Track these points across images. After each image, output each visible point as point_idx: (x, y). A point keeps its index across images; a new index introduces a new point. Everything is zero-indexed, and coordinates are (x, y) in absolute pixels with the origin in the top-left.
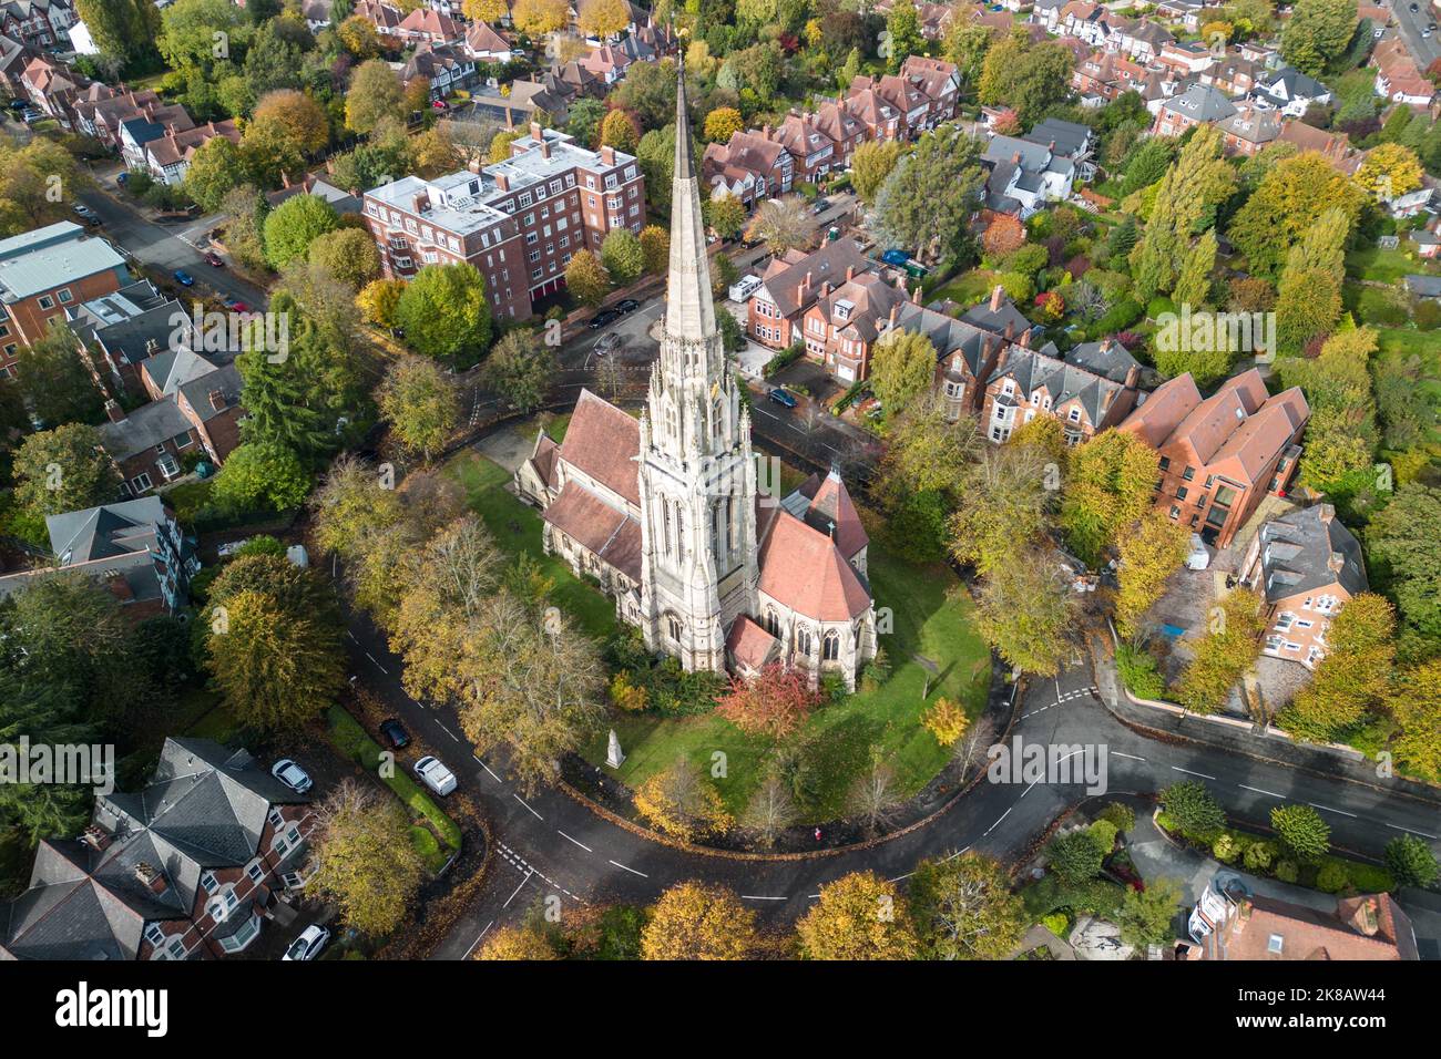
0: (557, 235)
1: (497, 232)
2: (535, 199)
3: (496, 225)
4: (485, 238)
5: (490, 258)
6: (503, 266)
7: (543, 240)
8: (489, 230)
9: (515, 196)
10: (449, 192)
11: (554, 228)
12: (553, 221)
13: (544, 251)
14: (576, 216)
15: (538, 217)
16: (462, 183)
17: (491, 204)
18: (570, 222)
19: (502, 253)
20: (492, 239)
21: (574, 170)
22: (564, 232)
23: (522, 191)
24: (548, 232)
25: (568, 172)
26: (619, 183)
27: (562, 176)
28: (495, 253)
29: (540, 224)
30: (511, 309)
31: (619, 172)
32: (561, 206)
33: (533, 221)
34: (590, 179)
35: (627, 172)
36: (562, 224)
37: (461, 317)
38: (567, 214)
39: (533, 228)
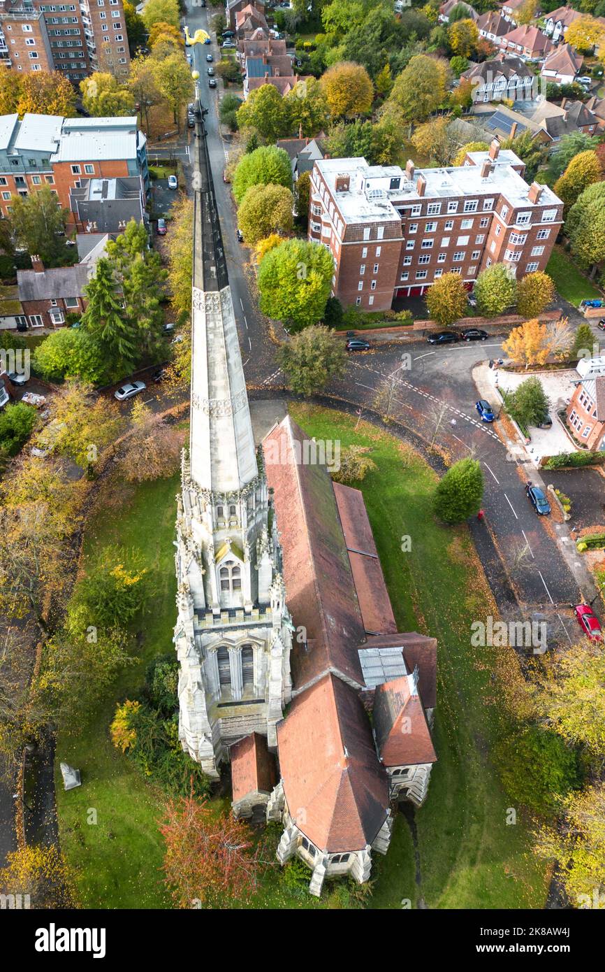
0: (453, 248)
1: (381, 231)
2: (444, 210)
3: (382, 223)
4: (367, 232)
5: (365, 250)
6: (377, 260)
7: (437, 249)
8: (373, 227)
9: (425, 203)
10: (368, 181)
11: (453, 242)
12: (454, 235)
13: (435, 258)
14: (480, 239)
15: (440, 228)
16: (387, 176)
17: (394, 204)
18: (472, 241)
19: (379, 249)
20: (373, 234)
21: (497, 197)
22: (462, 248)
23: (434, 200)
24: (445, 242)
25: (489, 196)
26: (532, 221)
27: (481, 198)
28: (372, 247)
29: (441, 234)
30: (372, 298)
31: (537, 212)
32: (468, 225)
33: (434, 229)
34: (505, 209)
35: (546, 214)
36: (463, 241)
37: (293, 293)
38: (472, 233)
39: (432, 235)
